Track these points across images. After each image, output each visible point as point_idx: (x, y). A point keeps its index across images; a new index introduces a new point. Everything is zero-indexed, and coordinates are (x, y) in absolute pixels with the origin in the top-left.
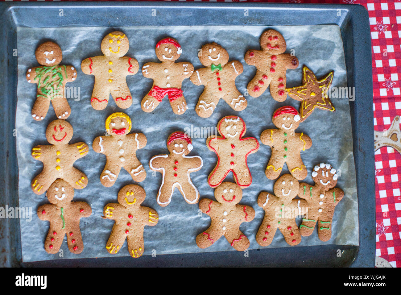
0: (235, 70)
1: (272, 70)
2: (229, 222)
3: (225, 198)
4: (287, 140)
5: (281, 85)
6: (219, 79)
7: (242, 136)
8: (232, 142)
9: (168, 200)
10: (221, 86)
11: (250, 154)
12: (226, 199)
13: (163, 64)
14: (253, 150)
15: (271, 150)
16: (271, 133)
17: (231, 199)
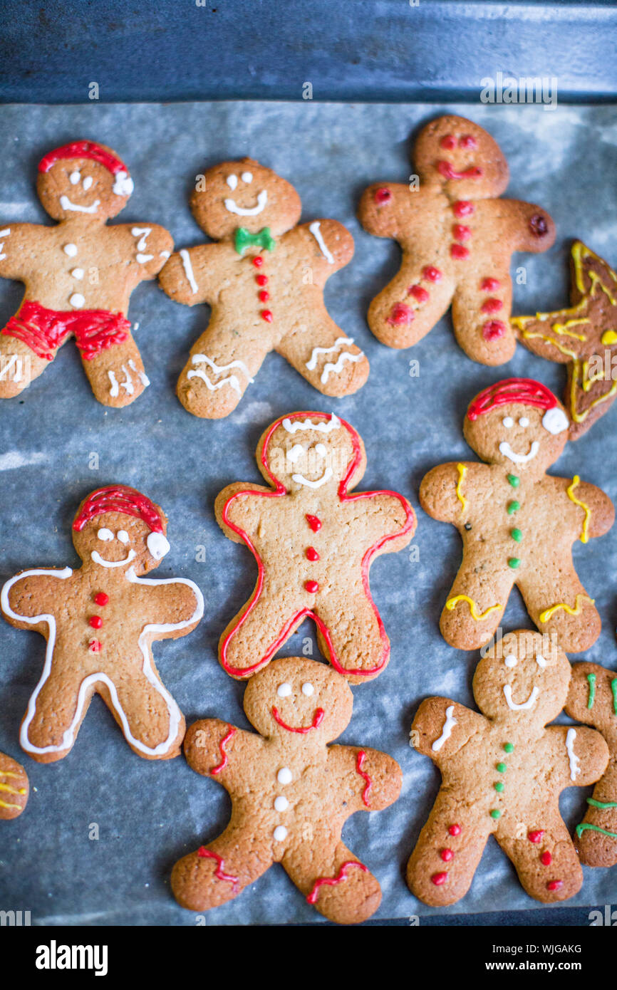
0: (323, 247)
1: (458, 251)
2: (301, 809)
3: (286, 718)
4: (521, 500)
5: (491, 304)
6: (261, 279)
7: (350, 485)
8: (313, 509)
9: (62, 740)
10: (268, 305)
11: (378, 553)
12: (287, 723)
13: (61, 228)
14: (392, 538)
15: (459, 536)
16: (458, 475)
17: (308, 723)
